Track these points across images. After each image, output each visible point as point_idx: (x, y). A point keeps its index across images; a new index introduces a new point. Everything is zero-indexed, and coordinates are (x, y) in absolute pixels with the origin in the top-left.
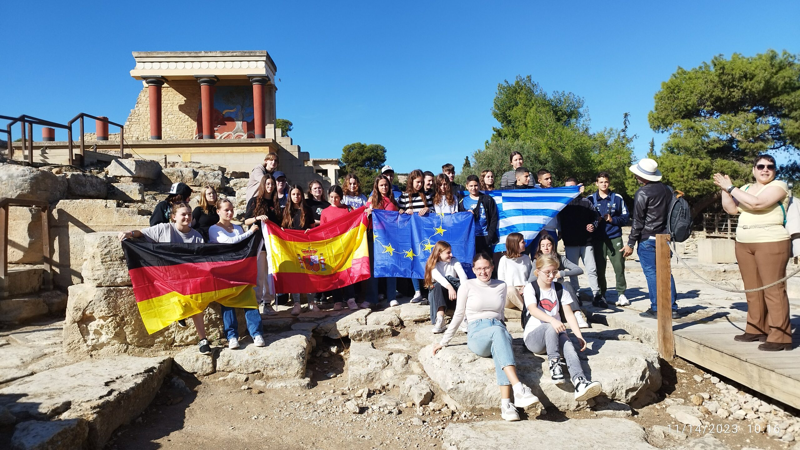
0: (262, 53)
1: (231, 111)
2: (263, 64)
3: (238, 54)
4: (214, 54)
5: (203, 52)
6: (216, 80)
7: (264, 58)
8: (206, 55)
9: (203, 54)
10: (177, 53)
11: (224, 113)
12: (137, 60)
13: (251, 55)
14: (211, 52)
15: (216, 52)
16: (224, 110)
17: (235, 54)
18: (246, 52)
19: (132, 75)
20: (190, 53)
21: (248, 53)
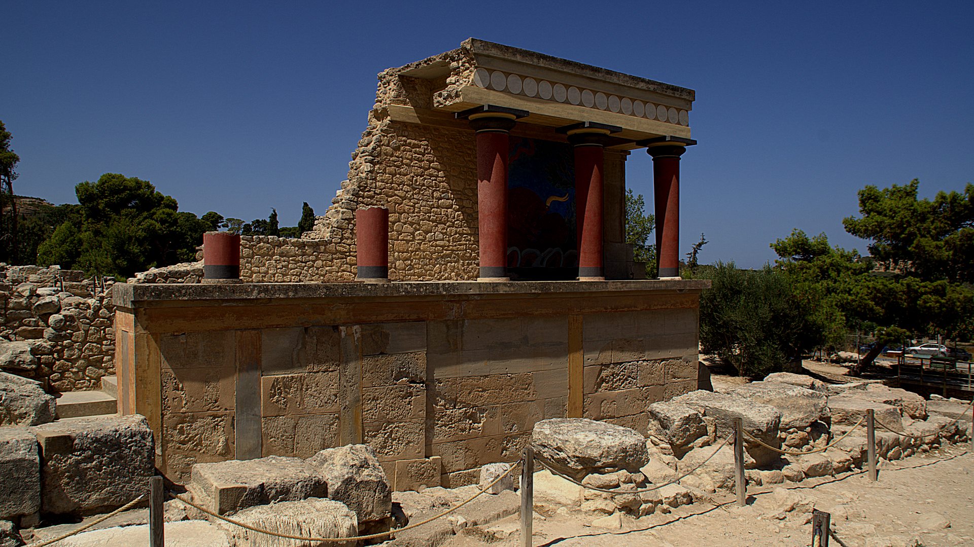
1: (561, 200)
11: (548, 204)
16: (548, 197)
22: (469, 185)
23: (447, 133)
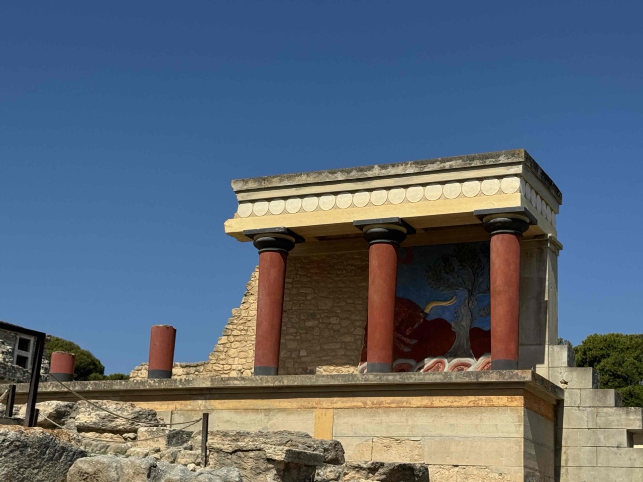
0: (513, 155)
1: (444, 304)
2: (516, 181)
3: (454, 164)
4: (400, 170)
5: (376, 166)
6: (404, 230)
7: (519, 169)
8: (384, 172)
9: (376, 171)
10: (320, 174)
11: (427, 311)
12: (240, 197)
13: (488, 163)
14: (393, 166)
15: (406, 164)
16: (428, 302)
17: (447, 165)
18: (473, 159)
19: (228, 230)
20: (349, 172)
21: (479, 159)
22: (337, 303)
23: (317, 259)
